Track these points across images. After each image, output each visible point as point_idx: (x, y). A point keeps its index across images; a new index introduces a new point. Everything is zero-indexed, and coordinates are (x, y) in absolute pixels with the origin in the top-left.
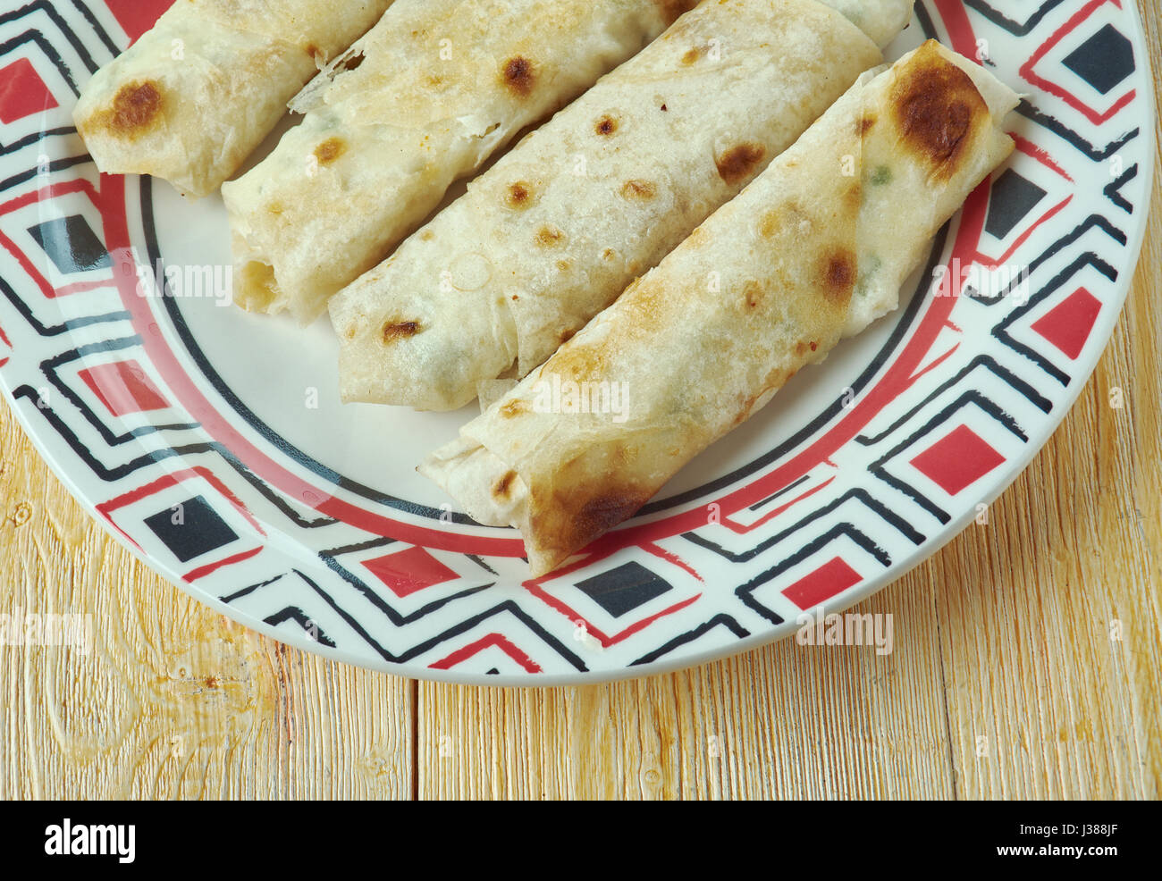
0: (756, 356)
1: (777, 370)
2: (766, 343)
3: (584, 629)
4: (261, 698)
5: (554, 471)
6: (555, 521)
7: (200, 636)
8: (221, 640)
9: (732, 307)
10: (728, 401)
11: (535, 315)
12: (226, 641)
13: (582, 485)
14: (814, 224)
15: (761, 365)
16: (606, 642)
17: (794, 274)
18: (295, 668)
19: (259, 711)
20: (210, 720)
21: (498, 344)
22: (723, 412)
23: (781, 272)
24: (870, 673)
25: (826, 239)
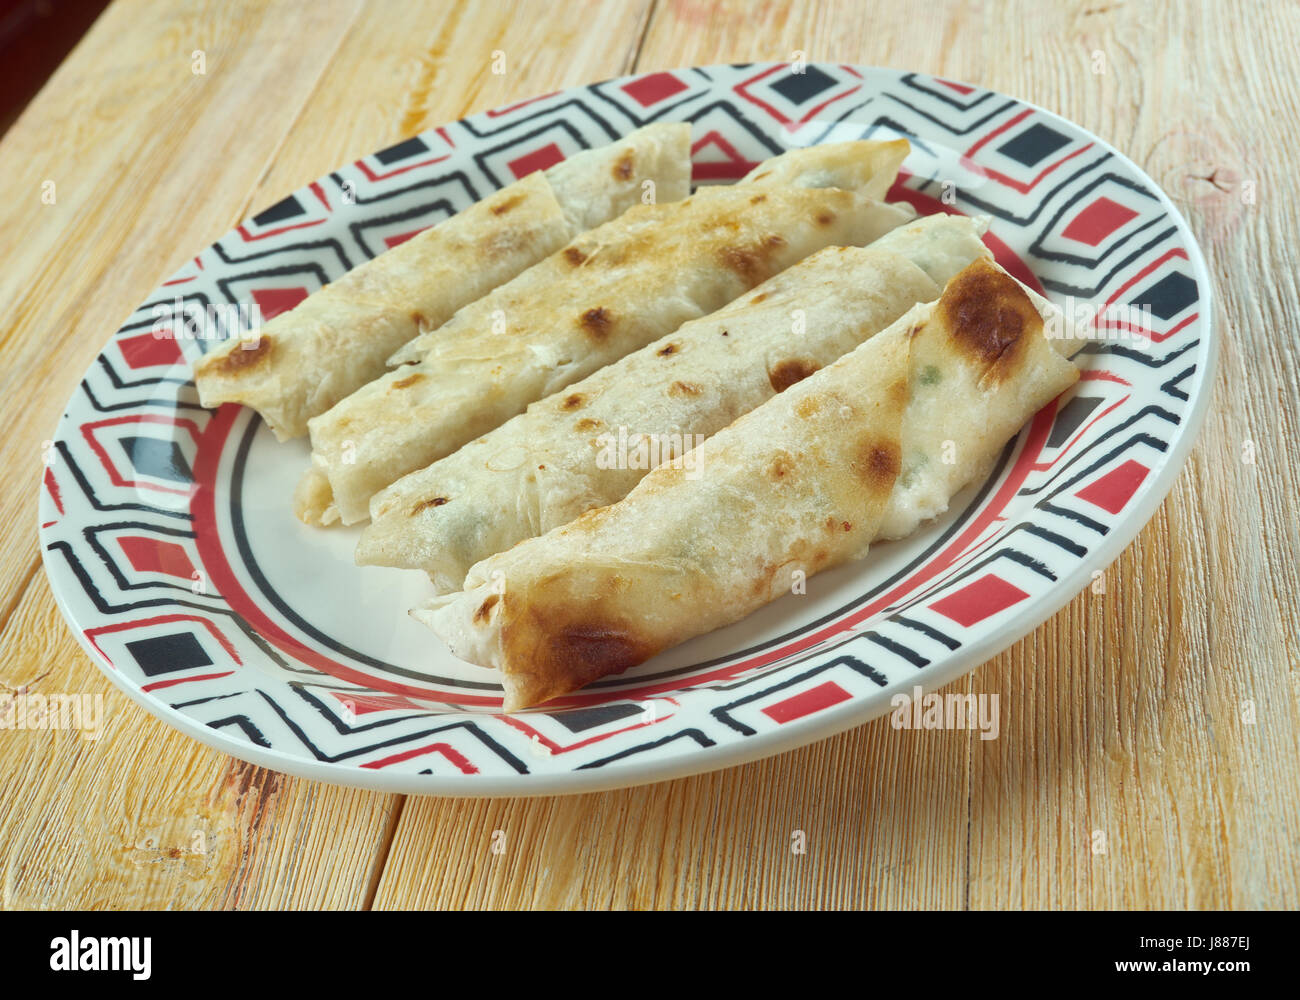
0: (780, 523)
1: (803, 541)
2: (794, 513)
3: (536, 737)
4: (219, 869)
5: (532, 582)
6: (528, 638)
7: (179, 812)
8: (198, 816)
9: (756, 473)
10: (745, 562)
11: (561, 485)
12: (202, 817)
13: (563, 604)
14: (856, 412)
15: (785, 533)
16: (556, 750)
17: (831, 455)
18: (263, 842)
19: (213, 880)
20: (161, 886)
21: (520, 516)
22: (738, 572)
23: (815, 450)
24: (883, 862)
25: (869, 426)
